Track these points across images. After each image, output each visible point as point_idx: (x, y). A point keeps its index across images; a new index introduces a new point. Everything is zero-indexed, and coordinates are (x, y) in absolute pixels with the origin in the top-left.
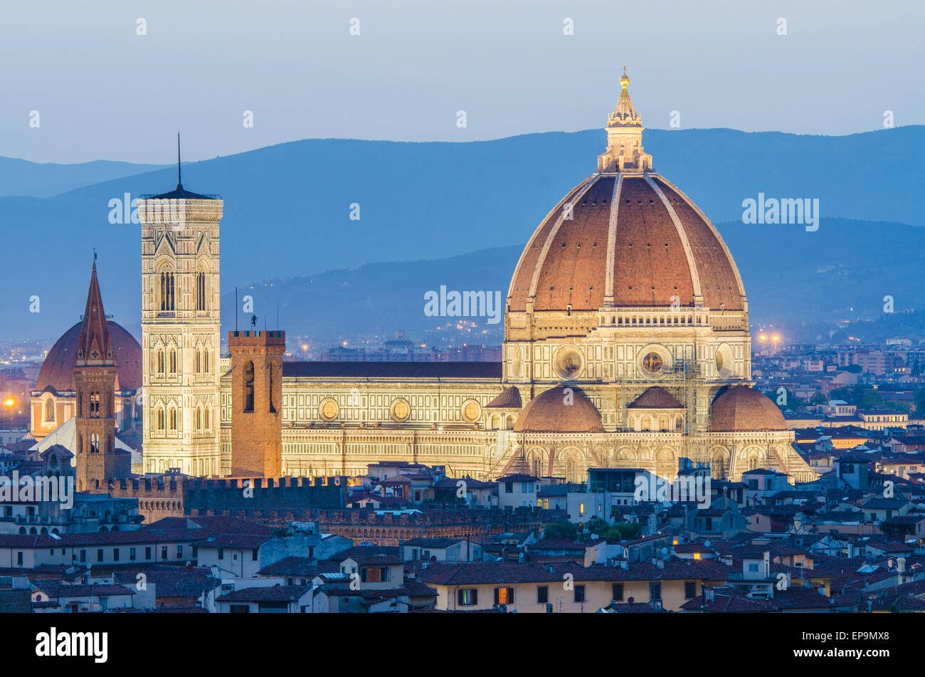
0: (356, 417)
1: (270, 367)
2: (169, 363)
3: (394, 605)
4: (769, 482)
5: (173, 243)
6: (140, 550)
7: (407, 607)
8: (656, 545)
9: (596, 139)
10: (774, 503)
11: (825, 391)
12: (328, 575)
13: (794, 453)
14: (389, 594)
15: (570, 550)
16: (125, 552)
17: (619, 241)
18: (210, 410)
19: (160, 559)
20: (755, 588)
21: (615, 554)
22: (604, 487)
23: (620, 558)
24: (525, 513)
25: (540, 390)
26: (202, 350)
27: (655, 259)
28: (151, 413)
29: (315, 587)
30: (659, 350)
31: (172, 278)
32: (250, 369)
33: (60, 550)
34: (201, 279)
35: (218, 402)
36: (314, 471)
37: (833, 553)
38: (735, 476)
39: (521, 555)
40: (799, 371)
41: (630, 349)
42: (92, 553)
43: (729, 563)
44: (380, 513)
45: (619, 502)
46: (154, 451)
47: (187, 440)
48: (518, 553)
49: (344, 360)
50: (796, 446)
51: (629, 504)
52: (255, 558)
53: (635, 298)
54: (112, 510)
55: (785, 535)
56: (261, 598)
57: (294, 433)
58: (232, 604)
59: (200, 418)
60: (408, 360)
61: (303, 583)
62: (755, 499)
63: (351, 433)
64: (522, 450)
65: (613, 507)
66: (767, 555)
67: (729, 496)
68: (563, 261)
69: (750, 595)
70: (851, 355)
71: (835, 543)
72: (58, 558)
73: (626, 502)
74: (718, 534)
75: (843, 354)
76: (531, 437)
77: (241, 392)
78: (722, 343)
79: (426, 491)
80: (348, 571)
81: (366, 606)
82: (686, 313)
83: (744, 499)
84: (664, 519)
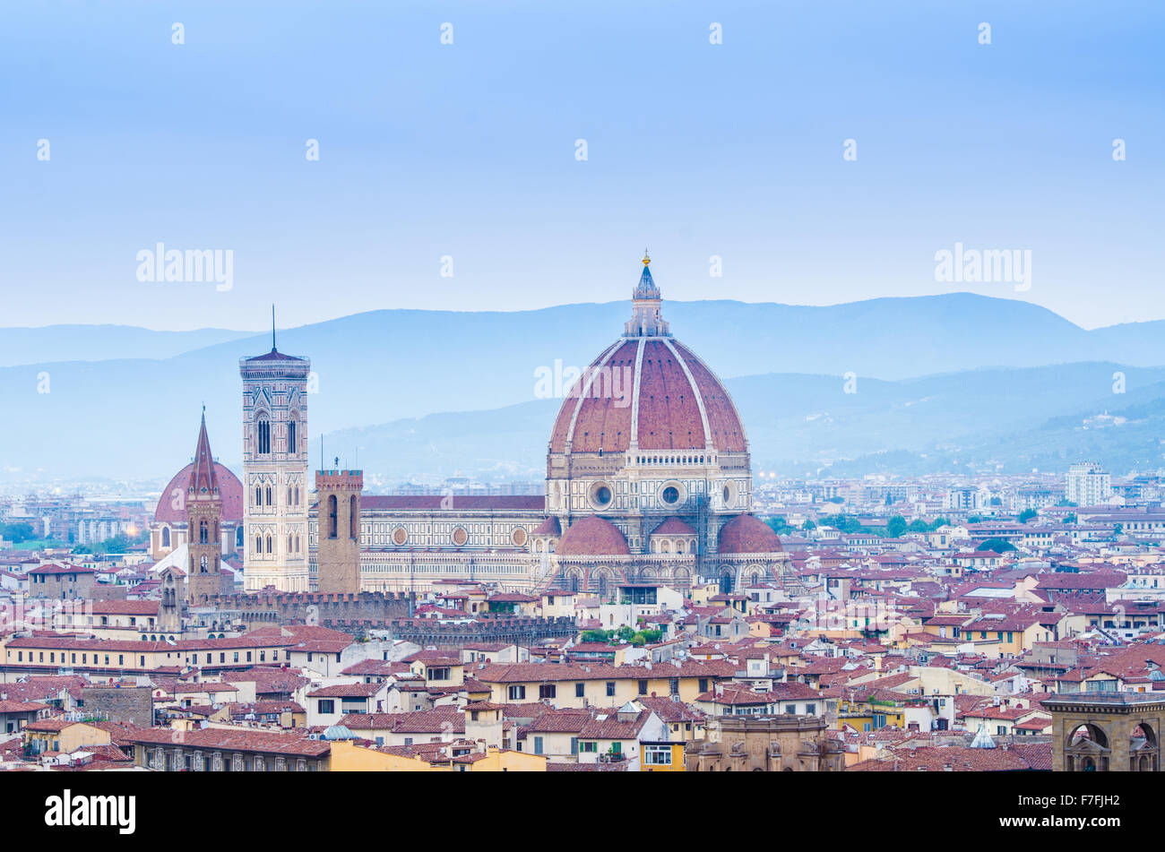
0: (423, 542)
1: (350, 500)
2: (266, 497)
3: (456, 699)
4: (768, 595)
5: (269, 397)
6: (243, 654)
7: (466, 701)
8: (674, 648)
10: (772, 612)
11: (814, 519)
12: (400, 675)
14: (451, 691)
15: (602, 653)
16: (229, 655)
17: (642, 395)
18: (300, 538)
19: (259, 662)
20: (757, 684)
21: (640, 657)
22: (630, 600)
23: (644, 659)
24: (566, 622)
25: (577, 518)
26: (293, 486)
27: (673, 409)
28: (251, 539)
29: (389, 685)
30: (676, 485)
31: (268, 426)
32: (333, 502)
33: (176, 654)
34: (292, 427)
35: (306, 530)
36: (387, 587)
37: (821, 654)
38: (740, 590)
39: (562, 657)
40: (792, 502)
41: (652, 484)
42: (202, 656)
43: (736, 663)
44: (443, 622)
45: (643, 612)
46: (254, 571)
47: (281, 563)
48: (559, 655)
49: (412, 494)
51: (651, 614)
52: (338, 661)
53: (655, 442)
54: (218, 620)
55: (782, 640)
56: (344, 694)
57: (370, 555)
58: (321, 699)
59: (293, 543)
60: (466, 494)
61: (379, 681)
62: (756, 609)
63: (418, 556)
64: (562, 569)
65: (639, 616)
66: (767, 656)
67: (735, 607)
68: (595, 411)
69: (753, 690)
70: (835, 488)
71: (823, 646)
72: (173, 661)
73: (649, 612)
74: (726, 638)
75: (828, 488)
76: (569, 558)
77: (326, 522)
78: (728, 478)
79: (482, 604)
80: (417, 671)
81: (432, 701)
82: (699, 453)
83: (748, 611)
84: (681, 626)
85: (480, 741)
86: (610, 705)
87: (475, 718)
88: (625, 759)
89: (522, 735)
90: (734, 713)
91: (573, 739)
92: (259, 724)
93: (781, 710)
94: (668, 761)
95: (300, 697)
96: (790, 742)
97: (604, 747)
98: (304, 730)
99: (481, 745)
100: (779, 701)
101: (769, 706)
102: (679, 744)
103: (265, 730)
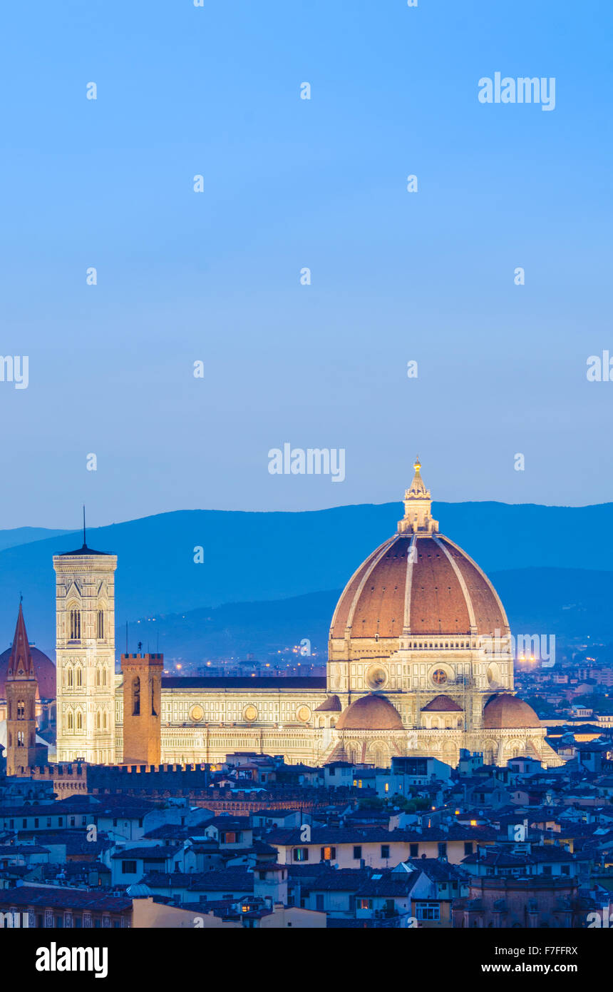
0: (217, 719)
1: (152, 681)
2: (77, 678)
3: (245, 860)
4: (527, 767)
5: (80, 588)
6: (55, 820)
7: (255, 862)
8: (442, 814)
9: (397, 510)
10: (531, 782)
11: (570, 698)
12: (195, 838)
13: (546, 745)
14: (241, 853)
15: (378, 818)
16: (43, 821)
17: (414, 585)
18: (107, 714)
19: (69, 826)
20: (517, 847)
21: (412, 822)
22: (404, 771)
23: (415, 824)
24: (345, 791)
25: (355, 697)
26: (101, 668)
27: (441, 599)
28: (63, 716)
29: (185, 847)
30: (444, 667)
31: (79, 614)
32: (137, 683)
34: (101, 615)
35: (113, 708)
36: (185, 760)
37: (576, 820)
38: (502, 763)
39: (341, 823)
40: (550, 683)
41: (423, 667)
42: (18, 822)
43: (498, 828)
44: (235, 791)
45: (415, 782)
46: (66, 745)
47: (90, 737)
48: (339, 821)
49: (208, 675)
50: (546, 739)
51: (422, 784)
52: (141, 825)
53: (426, 628)
54: (33, 789)
55: (540, 807)
56: (146, 856)
57: (170, 731)
58: (124, 860)
59: (100, 720)
61: (177, 844)
62: (517, 780)
63: (213, 731)
64: (342, 743)
65: (411, 786)
66: (526, 822)
67: (497, 778)
68: (372, 601)
69: (513, 852)
70: (589, 671)
71: (577, 813)
73: (420, 782)
74: (488, 806)
75: (583, 671)
76: (349, 733)
77: (131, 700)
78: (491, 662)
79: (270, 775)
80: (211, 835)
81: (224, 862)
82: (465, 639)
83: (509, 780)
84: (449, 795)
85: (267, 898)
86: (385, 866)
87: (263, 877)
88: (398, 915)
89: (305, 893)
90: (496, 873)
91: (350, 897)
92: (69, 883)
93: (539, 870)
94: (436, 917)
95: (107, 859)
96: (547, 899)
97: (380, 904)
98: (110, 888)
99: (268, 902)
100: (536, 863)
101: (528, 868)
102: (447, 901)
103: (74, 888)
